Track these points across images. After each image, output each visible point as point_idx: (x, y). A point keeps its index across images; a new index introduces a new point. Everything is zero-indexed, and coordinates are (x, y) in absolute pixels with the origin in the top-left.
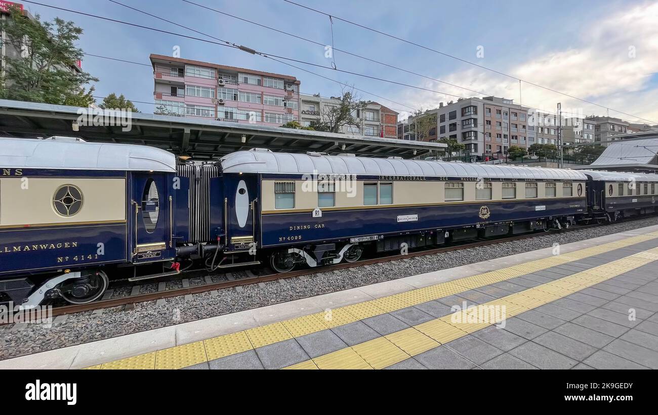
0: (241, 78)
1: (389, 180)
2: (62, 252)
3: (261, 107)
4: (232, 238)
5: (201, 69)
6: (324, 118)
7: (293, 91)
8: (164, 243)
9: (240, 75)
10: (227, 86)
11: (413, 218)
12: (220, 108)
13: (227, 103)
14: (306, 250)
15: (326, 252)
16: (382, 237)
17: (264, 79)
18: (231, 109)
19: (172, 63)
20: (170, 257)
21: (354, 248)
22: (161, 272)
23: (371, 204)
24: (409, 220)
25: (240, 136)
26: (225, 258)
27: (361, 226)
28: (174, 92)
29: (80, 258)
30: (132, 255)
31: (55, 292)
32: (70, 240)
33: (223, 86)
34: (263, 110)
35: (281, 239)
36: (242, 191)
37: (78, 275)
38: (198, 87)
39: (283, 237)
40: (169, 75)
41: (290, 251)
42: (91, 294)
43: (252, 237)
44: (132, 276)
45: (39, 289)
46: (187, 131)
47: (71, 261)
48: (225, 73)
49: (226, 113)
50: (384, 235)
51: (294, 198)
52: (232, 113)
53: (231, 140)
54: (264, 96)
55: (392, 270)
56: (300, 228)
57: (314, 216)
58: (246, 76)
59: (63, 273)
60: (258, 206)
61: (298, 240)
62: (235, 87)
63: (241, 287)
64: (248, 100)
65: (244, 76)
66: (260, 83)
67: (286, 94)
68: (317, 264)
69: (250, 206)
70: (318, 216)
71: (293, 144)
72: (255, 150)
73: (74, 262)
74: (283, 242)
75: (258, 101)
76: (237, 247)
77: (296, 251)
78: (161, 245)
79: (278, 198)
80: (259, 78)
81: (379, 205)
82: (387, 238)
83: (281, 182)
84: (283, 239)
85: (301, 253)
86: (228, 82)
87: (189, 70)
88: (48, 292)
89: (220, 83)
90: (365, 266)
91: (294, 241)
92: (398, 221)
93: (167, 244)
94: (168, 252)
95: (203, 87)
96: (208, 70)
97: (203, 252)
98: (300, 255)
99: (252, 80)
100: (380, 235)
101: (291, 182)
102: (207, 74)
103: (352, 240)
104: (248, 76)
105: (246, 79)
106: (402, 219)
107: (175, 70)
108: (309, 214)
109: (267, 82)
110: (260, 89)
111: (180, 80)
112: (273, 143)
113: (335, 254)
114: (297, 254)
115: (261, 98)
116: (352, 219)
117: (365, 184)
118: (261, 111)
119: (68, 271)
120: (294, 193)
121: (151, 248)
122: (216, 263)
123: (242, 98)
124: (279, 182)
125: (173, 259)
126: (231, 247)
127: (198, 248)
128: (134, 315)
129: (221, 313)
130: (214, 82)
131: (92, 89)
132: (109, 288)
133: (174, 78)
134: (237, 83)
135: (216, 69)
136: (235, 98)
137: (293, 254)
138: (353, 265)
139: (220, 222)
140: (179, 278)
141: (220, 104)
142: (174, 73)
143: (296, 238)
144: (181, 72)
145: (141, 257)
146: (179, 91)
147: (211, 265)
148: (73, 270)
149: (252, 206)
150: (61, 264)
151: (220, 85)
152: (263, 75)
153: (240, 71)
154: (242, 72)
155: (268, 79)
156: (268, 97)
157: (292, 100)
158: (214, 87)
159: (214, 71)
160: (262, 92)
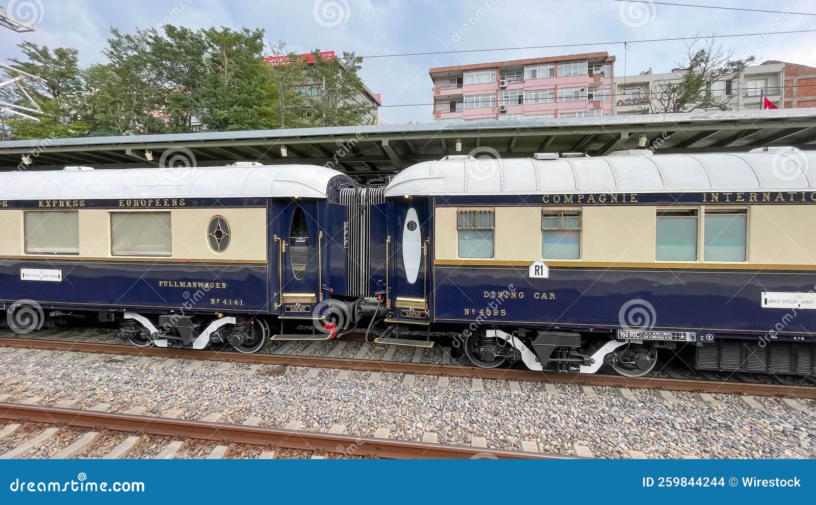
0: (527, 72)
3: (554, 106)
5: (480, 73)
7: (602, 73)
9: (526, 69)
10: (510, 87)
12: (501, 118)
13: (510, 110)
17: (559, 66)
18: (515, 116)
19: (451, 74)
28: (453, 108)
33: (505, 88)
34: (556, 110)
38: (478, 96)
40: (448, 88)
48: (509, 71)
54: (559, 91)
58: (534, 68)
62: (520, 86)
64: (537, 100)
65: (531, 68)
66: (553, 73)
67: (591, 80)
75: (550, 99)
80: (552, 66)
86: (512, 82)
87: (468, 79)
89: (501, 86)
95: (482, 95)
96: (487, 72)
99: (543, 72)
102: (487, 78)
104: (537, 68)
105: (534, 72)
107: (452, 81)
109: (562, 70)
110: (554, 81)
111: (458, 91)
115: (555, 94)
118: (553, 112)
123: (529, 100)
130: (495, 86)
133: (454, 91)
134: (522, 80)
135: (497, 68)
136: (520, 101)
141: (502, 112)
142: (453, 85)
144: (460, 82)
146: (458, 105)
151: (502, 88)
152: (557, 62)
153: (528, 62)
154: (528, 65)
155: (564, 66)
156: (564, 90)
157: (601, 87)
158: (495, 92)
159: (494, 72)
160: (556, 85)
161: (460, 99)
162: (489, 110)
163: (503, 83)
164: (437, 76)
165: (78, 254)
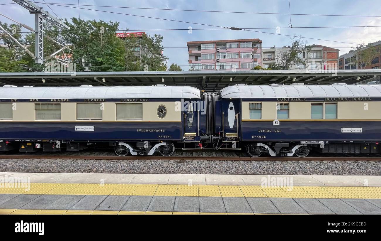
0: (228, 45)
1: (334, 101)
2: (160, 133)
3: (239, 60)
4: (226, 134)
5: (209, 45)
6: (278, 62)
7: (257, 47)
8: (196, 133)
10: (221, 51)
11: (358, 130)
12: (217, 64)
13: (221, 60)
14: (268, 145)
15: (282, 148)
16: (327, 142)
17: (240, 43)
18: (223, 63)
19: (196, 44)
20: (198, 140)
21: (303, 148)
22: (194, 147)
23: (318, 118)
24: (353, 132)
25: (229, 78)
26: (222, 144)
27: (310, 133)
28: (197, 59)
29: (165, 137)
30: (184, 138)
31: (158, 150)
32: (163, 129)
33: (219, 51)
35: (253, 137)
36: (231, 108)
37: (165, 144)
38: (207, 54)
39: (254, 136)
40: (194, 50)
41: (259, 145)
42: (170, 153)
43: (236, 134)
44: (183, 148)
45: (153, 148)
46: (204, 77)
47: (163, 138)
48: (220, 45)
49: (220, 66)
50: (329, 141)
51: (261, 113)
52: (223, 66)
53: (224, 80)
54: (240, 54)
55: (336, 168)
56: (265, 131)
57: (274, 124)
59: (160, 142)
60: (240, 116)
61: (264, 138)
62: (225, 51)
63: (230, 161)
64: (232, 57)
65: (229, 44)
66: (238, 46)
67: (253, 50)
68: (276, 155)
69: (235, 117)
70: (277, 124)
71: (259, 80)
72: (238, 85)
73: (164, 138)
74: (254, 138)
75: (237, 57)
76: (229, 139)
77: (263, 145)
78: (194, 134)
79: (252, 113)
80: (238, 44)
81: (325, 119)
82: (331, 143)
83: (253, 103)
84: (254, 137)
85: (266, 147)
86: (221, 49)
87: (203, 47)
88: (156, 149)
90: (312, 162)
91: (261, 138)
92: (342, 132)
93: (197, 134)
94: (197, 138)
95: (209, 54)
96: (211, 45)
97: (212, 140)
98: (265, 148)
99: (234, 45)
100: (326, 141)
101: (260, 103)
102: (211, 47)
103: (302, 142)
104: (232, 44)
105: (231, 45)
106: (345, 130)
107: (196, 47)
108: (271, 123)
109: (242, 45)
110: (238, 49)
111: (199, 52)
112: (247, 80)
113: (289, 150)
114: (263, 147)
115: (239, 55)
116: (302, 128)
117: (312, 104)
118: (238, 62)
119: (162, 142)
120: (261, 110)
121: (190, 135)
122: (219, 146)
123: (228, 57)
124: (252, 103)
125: (199, 141)
126: (226, 138)
127: (210, 138)
128: (184, 165)
129: (222, 173)
130: (215, 50)
131: (166, 63)
132: (174, 152)
133: (197, 52)
134: (226, 49)
135: (215, 43)
136: (225, 57)
137: (260, 147)
138: (303, 159)
139: (220, 125)
140: (201, 152)
141: (217, 61)
142: (196, 49)
143: (262, 137)
144: (200, 48)
145: (187, 139)
146: (199, 58)
147: (216, 147)
148: (164, 141)
149: (236, 117)
150: (159, 138)
151: (217, 51)
152: (240, 41)
153: (227, 41)
154: (228, 42)
155: (242, 43)
156: (243, 53)
157: (257, 53)
158: (215, 53)
159: (214, 45)
160: (239, 51)
161: (200, 55)
162: (212, 61)
163: (218, 49)
164: (190, 45)
165: (102, 120)
